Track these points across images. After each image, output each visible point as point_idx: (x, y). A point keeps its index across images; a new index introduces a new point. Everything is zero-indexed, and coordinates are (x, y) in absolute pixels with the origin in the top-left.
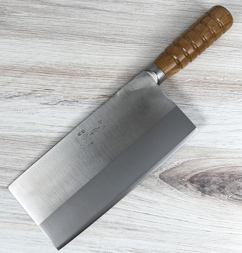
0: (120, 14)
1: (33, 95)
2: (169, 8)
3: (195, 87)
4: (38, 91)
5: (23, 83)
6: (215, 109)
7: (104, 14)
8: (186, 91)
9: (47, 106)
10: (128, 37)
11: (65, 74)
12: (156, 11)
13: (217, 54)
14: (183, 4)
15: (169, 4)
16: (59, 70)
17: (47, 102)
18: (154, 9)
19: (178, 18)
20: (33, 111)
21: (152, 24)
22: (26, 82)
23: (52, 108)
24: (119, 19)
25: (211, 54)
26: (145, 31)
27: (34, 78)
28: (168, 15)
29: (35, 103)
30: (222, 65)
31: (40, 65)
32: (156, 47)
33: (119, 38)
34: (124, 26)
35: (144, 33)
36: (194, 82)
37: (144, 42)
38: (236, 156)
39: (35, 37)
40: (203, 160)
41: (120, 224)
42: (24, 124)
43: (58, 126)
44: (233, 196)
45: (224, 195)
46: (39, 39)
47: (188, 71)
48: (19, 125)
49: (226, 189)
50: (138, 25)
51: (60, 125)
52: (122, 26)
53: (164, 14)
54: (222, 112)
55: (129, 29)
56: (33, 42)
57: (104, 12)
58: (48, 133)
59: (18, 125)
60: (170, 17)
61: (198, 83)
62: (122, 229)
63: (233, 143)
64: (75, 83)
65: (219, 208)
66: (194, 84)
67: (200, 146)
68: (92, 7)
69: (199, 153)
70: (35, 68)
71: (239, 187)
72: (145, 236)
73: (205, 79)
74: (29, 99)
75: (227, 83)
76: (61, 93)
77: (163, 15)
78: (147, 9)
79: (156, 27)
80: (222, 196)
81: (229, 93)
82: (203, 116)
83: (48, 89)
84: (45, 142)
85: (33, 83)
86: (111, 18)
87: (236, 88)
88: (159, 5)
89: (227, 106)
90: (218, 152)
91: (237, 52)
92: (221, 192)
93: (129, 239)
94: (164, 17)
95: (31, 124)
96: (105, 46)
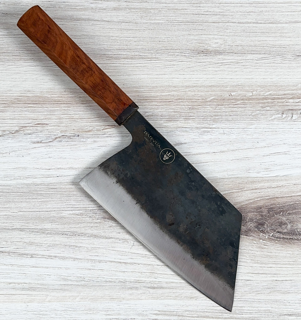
0: (123, 23)
1: (21, 133)
2: (181, 13)
3: (220, 107)
4: (28, 128)
5: (8, 119)
6: (244, 131)
7: (103, 26)
8: (209, 111)
9: (40, 145)
10: (135, 51)
11: (60, 103)
12: (165, 17)
13: (242, 64)
14: (198, 6)
15: (181, 8)
16: (52, 98)
17: (39, 140)
18: (163, 15)
19: (193, 24)
20: (23, 153)
21: (163, 34)
22: (11, 118)
23: (47, 146)
24: (123, 30)
25: (235, 64)
26: (155, 42)
27: (21, 111)
28: (181, 22)
29: (25, 143)
30: (250, 77)
31: (27, 95)
32: (169, 61)
33: (124, 54)
34: (129, 39)
35: (154, 45)
36: (217, 100)
37: (154, 57)
38: (274, 184)
39: (18, 60)
40: (236, 194)
41: (141, 283)
42: (13, 170)
43: (56, 168)
44: (275, 234)
45: (263, 233)
46: (23, 62)
47: (209, 87)
48: (7, 172)
49: (266, 227)
50: (146, 36)
51: (59, 167)
52: (126, 39)
53: (176, 21)
54: (253, 134)
55: (136, 42)
56: (17, 66)
57: (103, 23)
58: (44, 178)
59: (5, 172)
60: (184, 23)
61: (223, 100)
62: (144, 288)
63: (270, 170)
64: (74, 113)
65: (259, 250)
66: (218, 103)
67: (230, 177)
68: (87, 17)
69: (229, 185)
70: (21, 98)
71: (281, 222)
72: (172, 293)
73: (230, 95)
74: (17, 138)
75: (256, 98)
76: (57, 127)
77: (174, 21)
78: (155, 16)
79: (168, 37)
80: (262, 235)
81: (261, 110)
82: (231, 140)
83: (40, 124)
84: (40, 190)
85: (20, 118)
86: (112, 29)
87: (268, 103)
88: (169, 9)
89: (259, 125)
90: (253, 182)
91: (266, 60)
92: (260, 231)
93: (154, 300)
94: (176, 24)
95: (21, 170)
96: (108, 64)
